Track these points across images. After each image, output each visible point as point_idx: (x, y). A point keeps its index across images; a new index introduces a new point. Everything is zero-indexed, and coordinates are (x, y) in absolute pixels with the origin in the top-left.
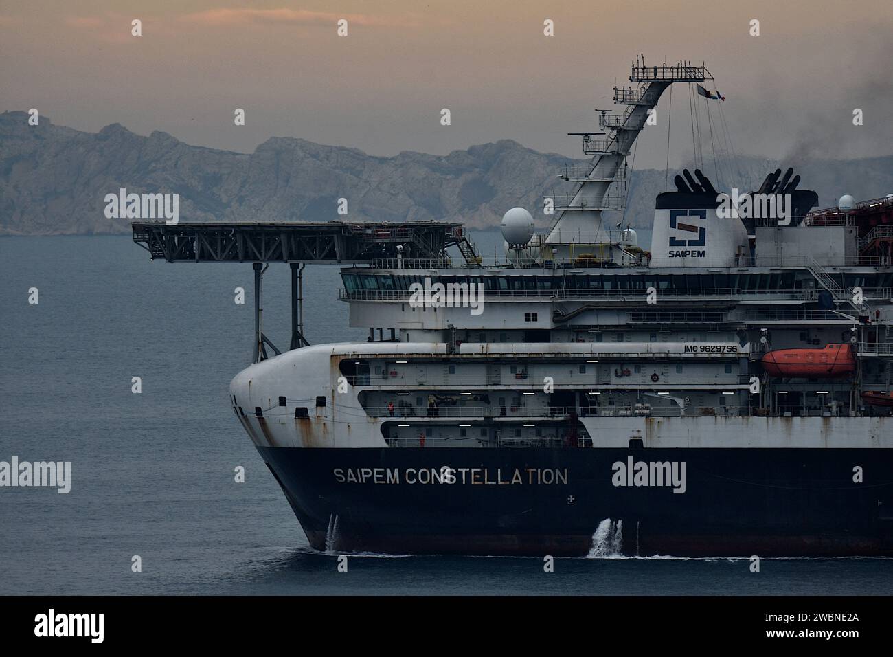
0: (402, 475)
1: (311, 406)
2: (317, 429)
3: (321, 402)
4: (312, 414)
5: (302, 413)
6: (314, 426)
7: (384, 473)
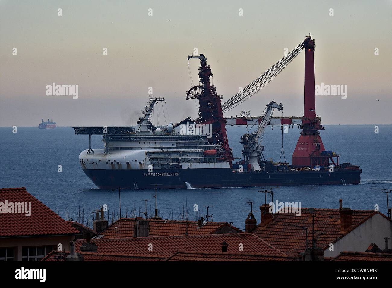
0: (155, 174)
1: (142, 161)
2: (143, 166)
3: (144, 161)
4: (142, 163)
5: (140, 163)
6: (142, 165)
7: (153, 174)
